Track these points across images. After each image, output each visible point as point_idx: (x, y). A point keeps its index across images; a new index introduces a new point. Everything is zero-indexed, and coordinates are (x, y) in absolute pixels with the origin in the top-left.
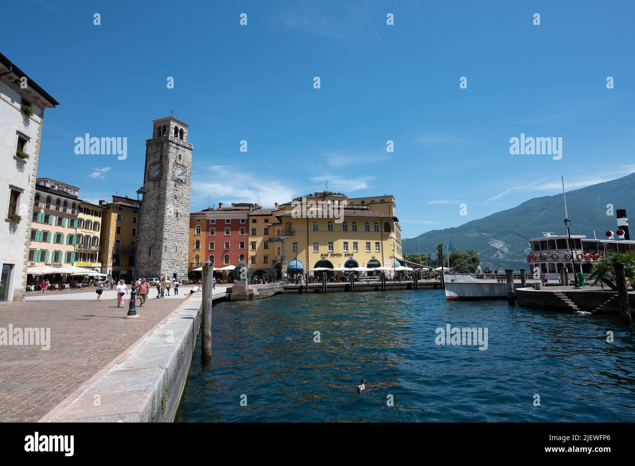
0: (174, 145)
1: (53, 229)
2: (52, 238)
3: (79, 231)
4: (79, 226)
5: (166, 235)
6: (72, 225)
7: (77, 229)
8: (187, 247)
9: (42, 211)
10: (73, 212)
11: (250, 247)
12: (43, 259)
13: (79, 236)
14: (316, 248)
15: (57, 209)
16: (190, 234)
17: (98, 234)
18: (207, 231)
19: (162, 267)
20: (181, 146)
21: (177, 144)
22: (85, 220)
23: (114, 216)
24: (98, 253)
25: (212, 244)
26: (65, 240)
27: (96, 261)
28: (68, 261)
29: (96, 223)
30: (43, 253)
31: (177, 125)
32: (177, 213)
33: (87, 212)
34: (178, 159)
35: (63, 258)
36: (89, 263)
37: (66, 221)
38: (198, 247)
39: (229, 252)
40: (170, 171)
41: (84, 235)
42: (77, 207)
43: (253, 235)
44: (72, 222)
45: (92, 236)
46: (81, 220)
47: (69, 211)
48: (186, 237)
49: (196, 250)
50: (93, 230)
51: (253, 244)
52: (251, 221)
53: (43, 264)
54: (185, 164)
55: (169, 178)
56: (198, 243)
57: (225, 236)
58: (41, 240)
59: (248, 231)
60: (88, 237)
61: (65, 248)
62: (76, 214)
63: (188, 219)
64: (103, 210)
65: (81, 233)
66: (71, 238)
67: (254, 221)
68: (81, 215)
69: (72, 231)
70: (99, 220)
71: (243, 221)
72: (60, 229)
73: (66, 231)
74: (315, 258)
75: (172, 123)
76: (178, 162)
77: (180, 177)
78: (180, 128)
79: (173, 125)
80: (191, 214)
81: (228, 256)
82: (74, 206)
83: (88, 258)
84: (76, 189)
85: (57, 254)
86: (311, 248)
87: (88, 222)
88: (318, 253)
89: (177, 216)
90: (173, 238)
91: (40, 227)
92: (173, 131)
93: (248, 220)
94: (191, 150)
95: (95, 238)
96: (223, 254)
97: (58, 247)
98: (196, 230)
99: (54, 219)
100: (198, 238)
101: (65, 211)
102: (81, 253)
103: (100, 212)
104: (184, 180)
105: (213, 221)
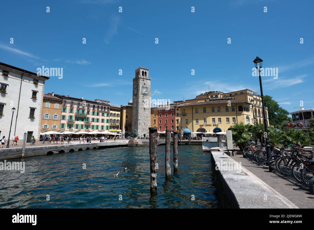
0: (142, 79)
1: (100, 117)
2: (100, 121)
3: (111, 118)
4: (111, 116)
5: (139, 118)
6: (108, 116)
7: (110, 117)
8: (150, 123)
9: (96, 111)
10: (108, 111)
11: (176, 122)
12: (97, 128)
13: (111, 119)
14: (197, 122)
15: (102, 110)
16: (151, 117)
17: (119, 118)
18: (158, 115)
19: (138, 131)
20: (145, 79)
21: (143, 79)
22: (113, 113)
23: (125, 111)
24: (119, 126)
25: (160, 121)
26: (105, 121)
27: (119, 129)
28: (107, 129)
29: (118, 114)
30: (97, 127)
31: (143, 70)
32: (144, 108)
33: (114, 110)
34: (144, 85)
35: (105, 128)
36: (116, 130)
37: (105, 114)
38: (155, 123)
39: (167, 124)
40: (140, 91)
41: (113, 119)
42: (109, 109)
43: (177, 116)
44: (108, 114)
45: (116, 119)
46: (111, 114)
47: (106, 110)
48: (150, 118)
49: (154, 124)
50: (117, 117)
51: (178, 120)
52: (176, 110)
53: (97, 130)
54: (147, 87)
55: (140, 94)
56: (155, 120)
57: (165, 117)
58: (96, 121)
59: (175, 114)
60: (115, 120)
61: (105, 124)
62: (109, 111)
63: (150, 111)
64: (121, 110)
65: (112, 118)
66: (108, 120)
67: (178, 109)
68: (111, 112)
69: (108, 118)
70: (119, 113)
71: (173, 109)
72: (103, 117)
73: (106, 118)
74: (196, 127)
75: (141, 70)
76: (144, 86)
77: (145, 93)
78: (144, 71)
79: (141, 71)
80: (151, 108)
81: (167, 126)
82: (108, 108)
83: (116, 128)
84: (109, 102)
85: (102, 127)
86: (195, 122)
87: (115, 114)
88: (198, 124)
89: (144, 110)
90: (143, 119)
91: (96, 117)
92: (141, 73)
93: (175, 109)
94: (150, 80)
95: (118, 120)
96: (165, 125)
97: (103, 124)
98: (154, 115)
99: (100, 114)
100: (155, 118)
101: (105, 110)
102: (112, 126)
103: (120, 110)
104: (147, 94)
105: (160, 111)
